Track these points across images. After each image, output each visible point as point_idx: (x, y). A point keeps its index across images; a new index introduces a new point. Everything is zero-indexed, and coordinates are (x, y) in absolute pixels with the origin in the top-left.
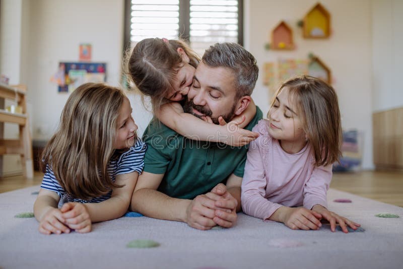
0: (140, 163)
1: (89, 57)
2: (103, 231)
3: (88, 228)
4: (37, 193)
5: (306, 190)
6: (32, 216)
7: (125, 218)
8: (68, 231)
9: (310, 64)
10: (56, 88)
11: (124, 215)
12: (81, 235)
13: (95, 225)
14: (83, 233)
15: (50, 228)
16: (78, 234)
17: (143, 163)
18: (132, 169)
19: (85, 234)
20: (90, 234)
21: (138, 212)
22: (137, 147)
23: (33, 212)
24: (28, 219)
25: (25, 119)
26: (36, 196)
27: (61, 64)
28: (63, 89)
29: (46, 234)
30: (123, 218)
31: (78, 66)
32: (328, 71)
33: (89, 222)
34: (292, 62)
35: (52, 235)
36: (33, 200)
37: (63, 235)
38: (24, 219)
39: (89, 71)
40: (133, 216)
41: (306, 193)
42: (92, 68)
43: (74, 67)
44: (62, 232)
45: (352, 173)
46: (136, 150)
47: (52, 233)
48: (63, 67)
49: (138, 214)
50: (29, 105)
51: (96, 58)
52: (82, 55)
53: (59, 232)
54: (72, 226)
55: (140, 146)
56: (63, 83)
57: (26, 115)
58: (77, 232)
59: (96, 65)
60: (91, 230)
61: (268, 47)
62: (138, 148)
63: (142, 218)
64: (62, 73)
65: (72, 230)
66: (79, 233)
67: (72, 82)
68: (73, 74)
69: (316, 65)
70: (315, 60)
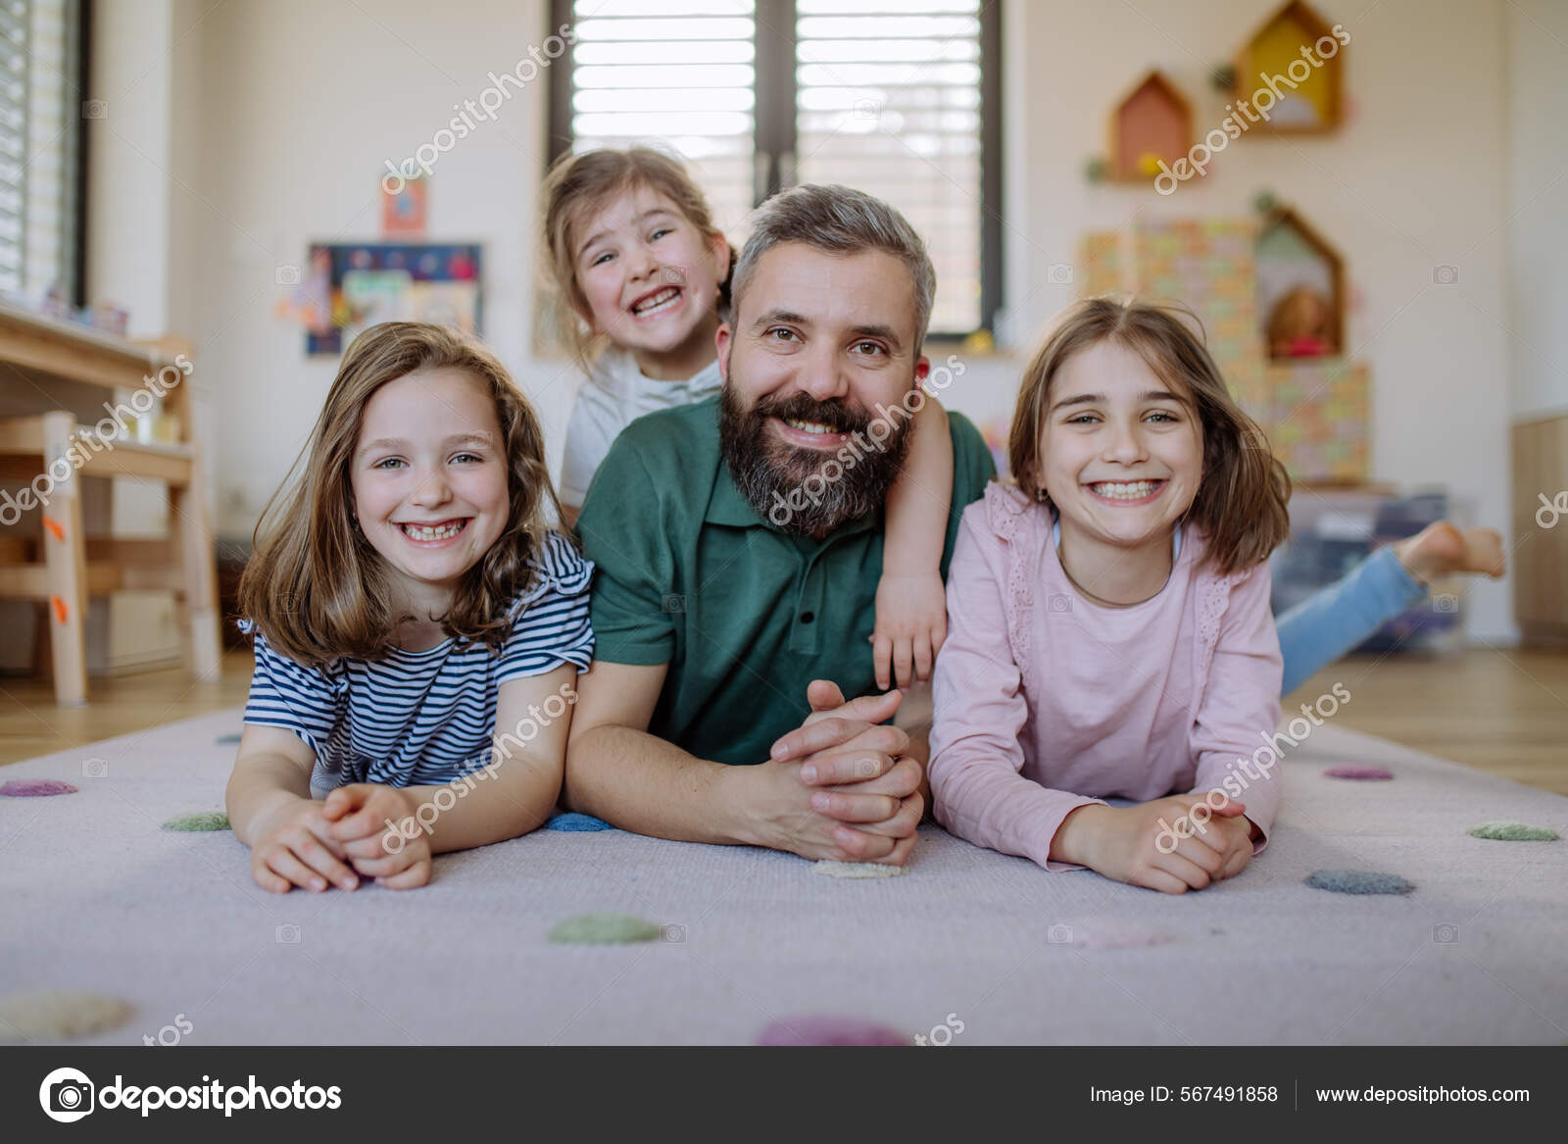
0: (577, 634)
1: (419, 221)
2: (465, 880)
3: (418, 872)
4: (236, 739)
5: (1197, 742)
6: (223, 825)
7: (549, 836)
8: (351, 882)
9: (1262, 238)
10: (296, 342)
11: (545, 824)
12: (392, 893)
13: (442, 863)
14: (399, 889)
15: (290, 868)
16: (381, 892)
17: (590, 632)
18: (553, 658)
19: (407, 894)
20: (421, 893)
21: (592, 815)
22: (567, 574)
23: (223, 810)
24: (208, 835)
25: (188, 461)
26: (231, 750)
27: (315, 250)
28: (322, 342)
29: (271, 890)
30: (539, 836)
31: (380, 258)
32: (1334, 263)
33: (423, 849)
34: (1189, 231)
35: (296, 895)
36: (222, 765)
37: (332, 894)
38: (197, 836)
39: (419, 276)
40: (575, 827)
41: (1200, 752)
42: (429, 264)
43: (362, 259)
44: (331, 886)
45: (1428, 657)
46: (564, 586)
47: (293, 887)
48: (322, 264)
49: (593, 822)
50: (201, 410)
51: (444, 226)
52: (393, 215)
53: (319, 884)
54: (365, 866)
55: (576, 572)
56: (322, 319)
57: (190, 449)
58: (379, 886)
59: (444, 252)
60: (428, 882)
61: (1098, 173)
62: (570, 580)
63: (608, 836)
64: (320, 283)
65: (365, 880)
66: (386, 887)
67: (356, 316)
68: (359, 288)
69: (1285, 239)
70: (1284, 220)
